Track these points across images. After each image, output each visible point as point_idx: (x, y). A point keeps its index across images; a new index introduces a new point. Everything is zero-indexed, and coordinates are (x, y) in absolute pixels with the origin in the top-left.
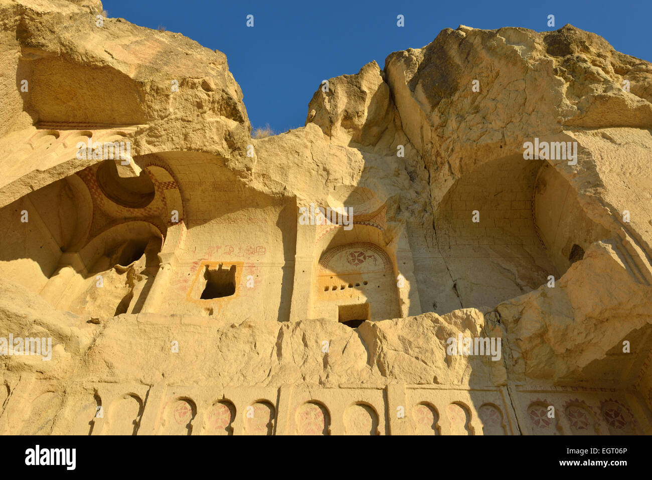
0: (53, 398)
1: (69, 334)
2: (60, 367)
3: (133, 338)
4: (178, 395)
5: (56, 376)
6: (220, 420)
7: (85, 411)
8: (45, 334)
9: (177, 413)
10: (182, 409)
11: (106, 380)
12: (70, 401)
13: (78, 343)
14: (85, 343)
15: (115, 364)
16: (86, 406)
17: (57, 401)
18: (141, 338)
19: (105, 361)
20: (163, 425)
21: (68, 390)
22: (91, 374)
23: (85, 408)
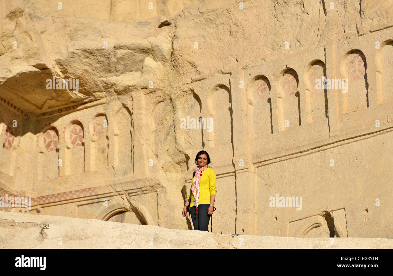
0: (166, 106)
1: (150, 46)
2: (158, 79)
3: (204, 29)
4: (254, 76)
5: (158, 87)
6: (291, 87)
7: (193, 110)
8: (129, 54)
9: (259, 91)
10: (261, 86)
11: (196, 79)
12: (179, 105)
13: (161, 52)
14: (167, 49)
15: (197, 63)
16: (192, 105)
17: (169, 108)
18: (210, 28)
19: (189, 62)
20: (251, 104)
21: (173, 97)
22: (183, 77)
23: (192, 107)
